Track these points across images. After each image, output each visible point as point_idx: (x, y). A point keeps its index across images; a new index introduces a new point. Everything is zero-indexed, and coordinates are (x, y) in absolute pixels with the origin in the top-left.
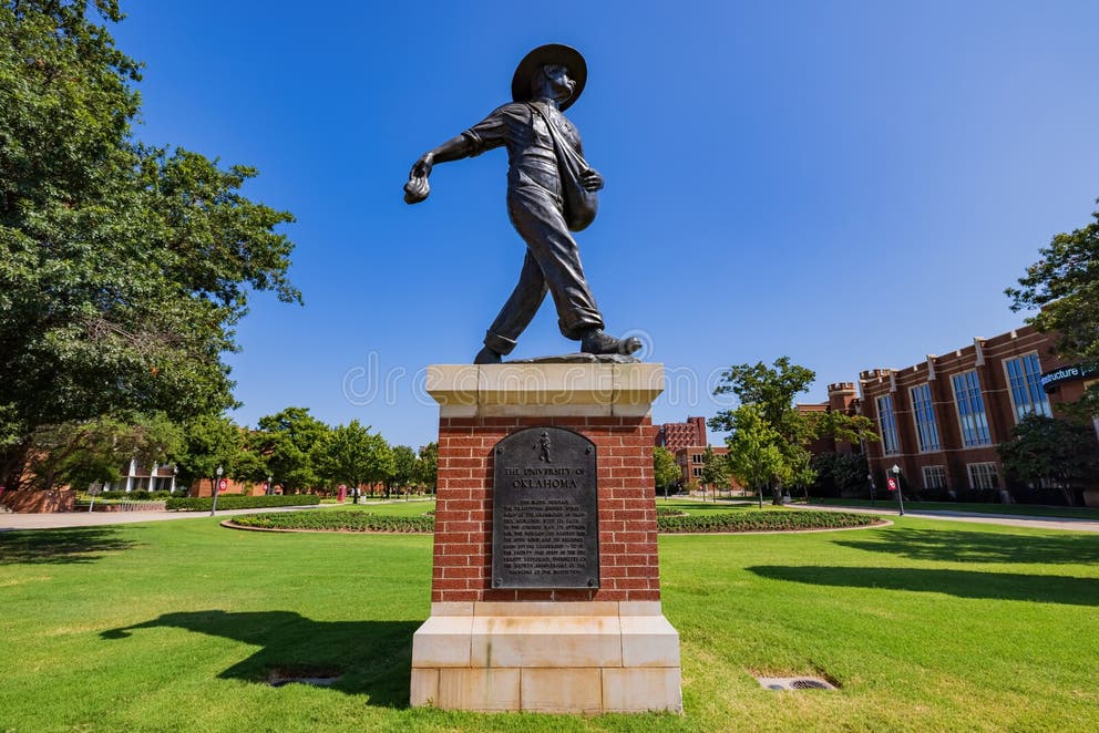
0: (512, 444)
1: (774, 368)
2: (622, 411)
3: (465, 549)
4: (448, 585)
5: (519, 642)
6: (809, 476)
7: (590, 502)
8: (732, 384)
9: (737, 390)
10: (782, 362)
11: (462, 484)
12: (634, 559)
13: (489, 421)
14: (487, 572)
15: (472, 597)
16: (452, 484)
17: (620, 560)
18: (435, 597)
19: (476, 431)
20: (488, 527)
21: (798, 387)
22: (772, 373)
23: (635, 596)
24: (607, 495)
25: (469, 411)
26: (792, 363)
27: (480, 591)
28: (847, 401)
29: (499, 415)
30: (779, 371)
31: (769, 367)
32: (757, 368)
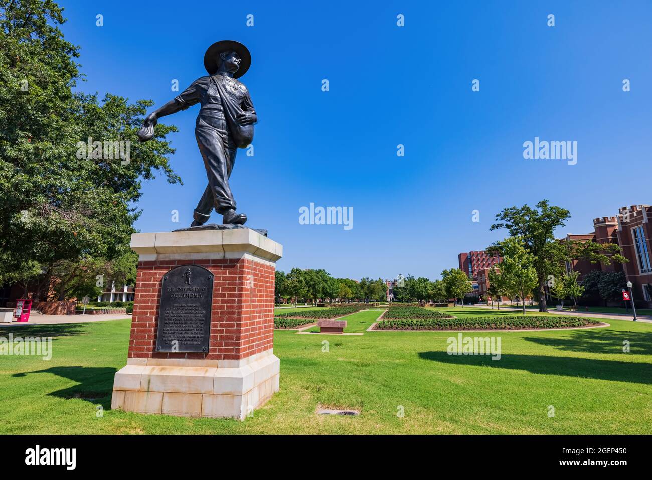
0: (171, 275)
1: (536, 208)
2: (229, 256)
3: (145, 331)
4: (136, 349)
5: (164, 379)
6: (578, 290)
7: (207, 306)
8: (504, 222)
9: (508, 226)
10: (543, 204)
11: (146, 296)
12: (228, 338)
13: (162, 262)
14: (155, 343)
15: (146, 356)
16: (142, 296)
17: (221, 338)
18: (130, 355)
19: (156, 268)
20: (157, 319)
21: (556, 222)
22: (535, 213)
23: (227, 357)
24: (217, 302)
25: (152, 258)
26: (550, 204)
27: (151, 353)
28: (610, 231)
29: (167, 259)
30: (540, 211)
31: (533, 208)
32: (523, 209)
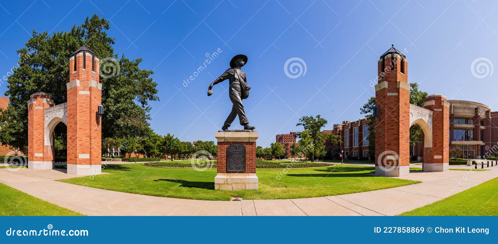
0: (230, 147)
2: (251, 141)
3: (223, 165)
4: (220, 170)
5: (232, 179)
6: (324, 153)
7: (244, 157)
11: (222, 154)
12: (252, 167)
13: (226, 142)
14: (226, 168)
15: (224, 172)
16: (220, 154)
17: (249, 167)
18: (218, 172)
19: (224, 144)
20: (226, 161)
23: (252, 173)
24: (247, 156)
25: (223, 141)
27: (225, 172)
29: (228, 141)
